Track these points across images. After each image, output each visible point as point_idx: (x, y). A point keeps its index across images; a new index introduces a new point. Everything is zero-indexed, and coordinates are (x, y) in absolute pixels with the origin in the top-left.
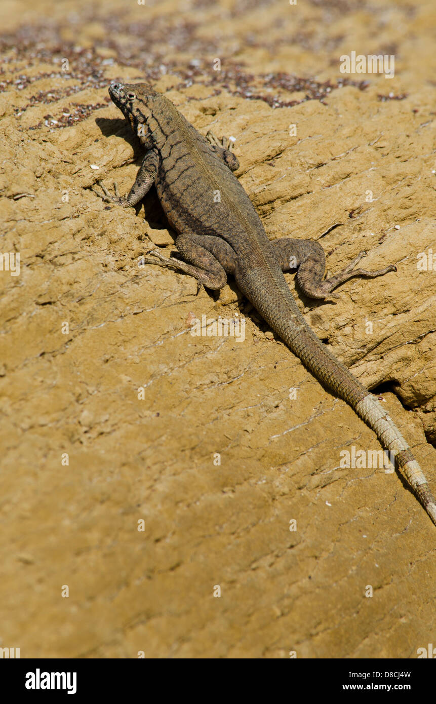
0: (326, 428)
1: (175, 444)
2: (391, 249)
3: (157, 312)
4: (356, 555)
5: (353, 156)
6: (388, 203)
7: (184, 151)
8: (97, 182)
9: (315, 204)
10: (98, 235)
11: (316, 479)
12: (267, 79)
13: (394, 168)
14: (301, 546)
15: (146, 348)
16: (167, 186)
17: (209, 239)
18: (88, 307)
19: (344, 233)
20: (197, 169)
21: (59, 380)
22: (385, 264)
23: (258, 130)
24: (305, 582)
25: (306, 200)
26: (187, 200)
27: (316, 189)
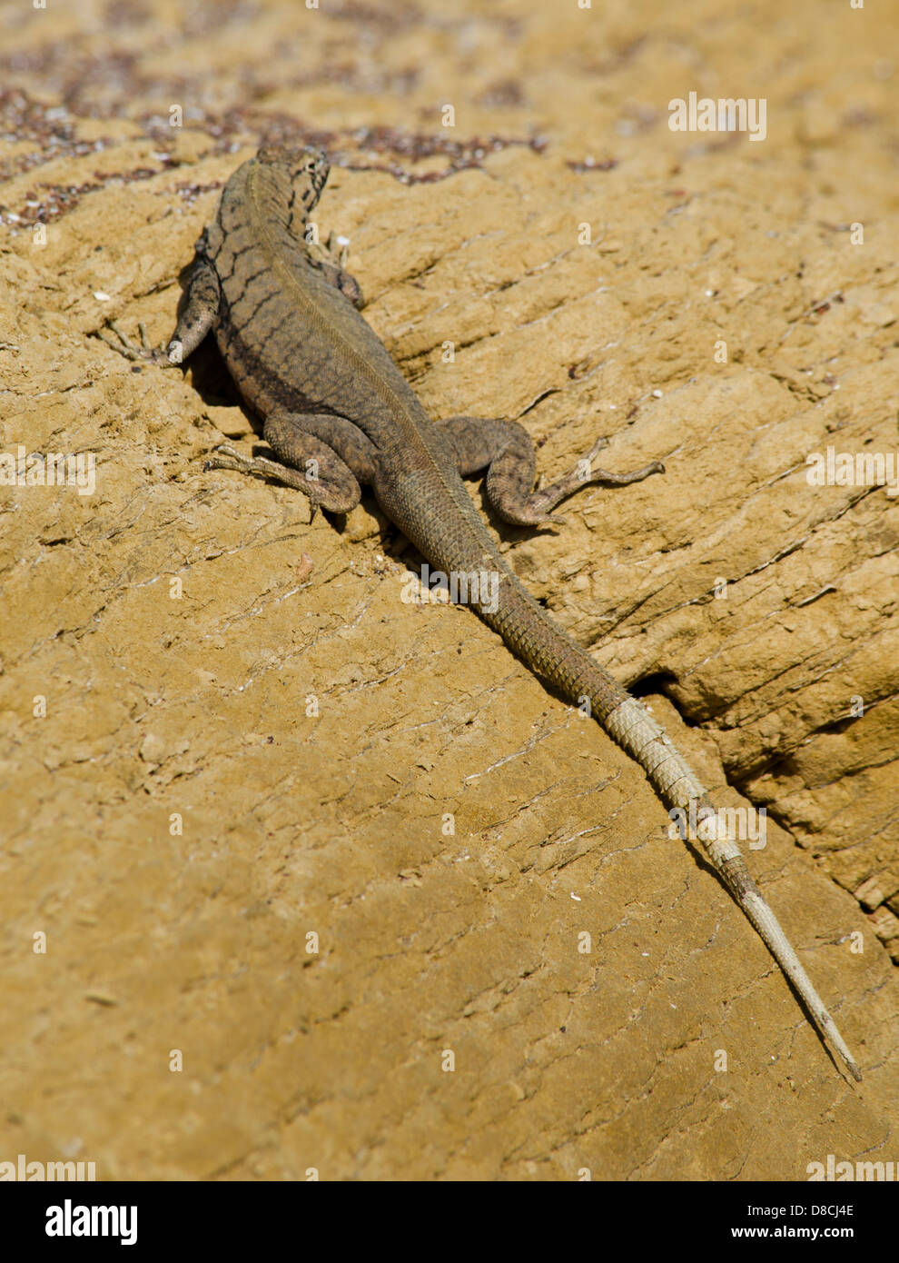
0: (559, 761)
1: (309, 793)
2: (652, 433)
3: (247, 555)
4: (636, 988)
5: (564, 268)
6: (639, 350)
7: (259, 264)
8: (108, 323)
9: (506, 356)
10: (127, 418)
11: (549, 854)
12: (360, 138)
13: (643, 288)
14: (543, 973)
15: (233, 620)
16: (234, 333)
17: (323, 421)
18: (128, 547)
19: (565, 406)
20: (285, 297)
21: (95, 680)
22: (643, 461)
23: (387, 223)
24: (554, 1037)
25: (490, 348)
26: (273, 357)
27: (505, 328)
